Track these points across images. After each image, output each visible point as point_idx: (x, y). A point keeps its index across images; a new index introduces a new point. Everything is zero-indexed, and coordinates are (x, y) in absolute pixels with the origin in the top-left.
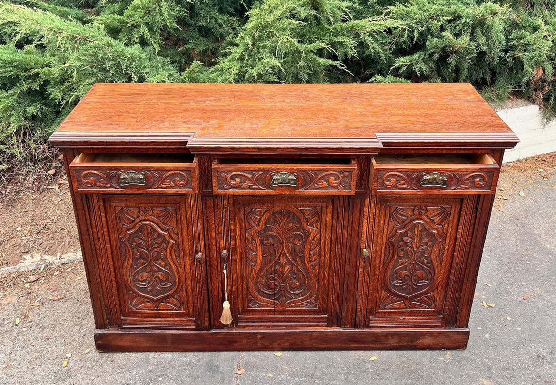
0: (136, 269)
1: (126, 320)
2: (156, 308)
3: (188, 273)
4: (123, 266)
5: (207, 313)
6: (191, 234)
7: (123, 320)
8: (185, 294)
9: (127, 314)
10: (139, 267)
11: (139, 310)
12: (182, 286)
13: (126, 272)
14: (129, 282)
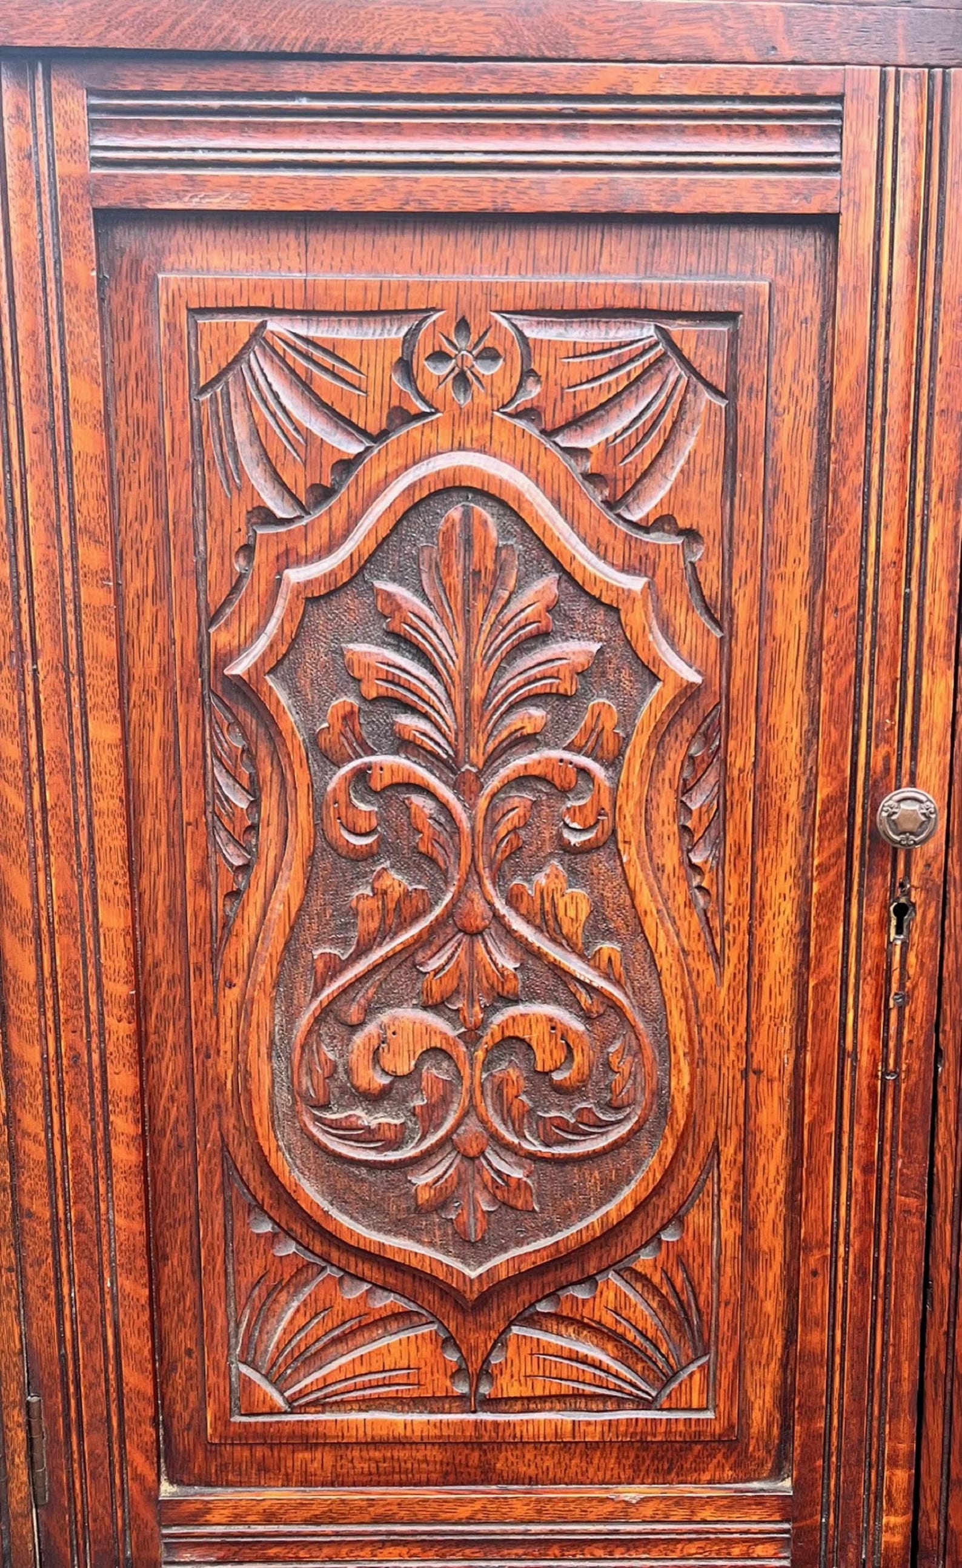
0: (336, 968)
1: (197, 1516)
2: (462, 1388)
3: (777, 1020)
4: (215, 956)
5: (906, 1426)
6: (852, 593)
7: (167, 1511)
8: (730, 1232)
9: (211, 1450)
10: (362, 952)
11: (320, 1405)
12: (716, 1150)
13: (244, 1007)
14: (260, 1109)
